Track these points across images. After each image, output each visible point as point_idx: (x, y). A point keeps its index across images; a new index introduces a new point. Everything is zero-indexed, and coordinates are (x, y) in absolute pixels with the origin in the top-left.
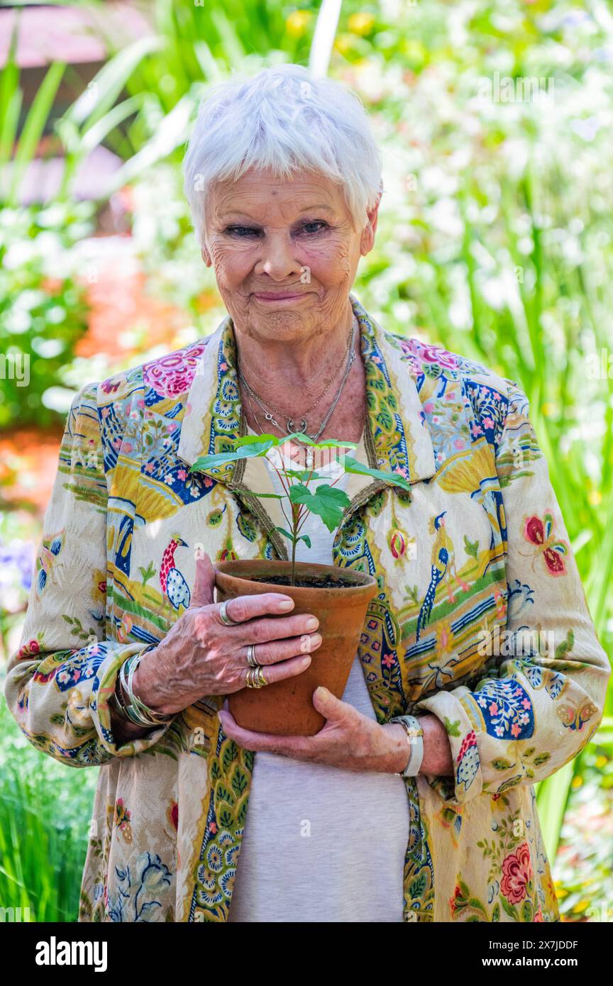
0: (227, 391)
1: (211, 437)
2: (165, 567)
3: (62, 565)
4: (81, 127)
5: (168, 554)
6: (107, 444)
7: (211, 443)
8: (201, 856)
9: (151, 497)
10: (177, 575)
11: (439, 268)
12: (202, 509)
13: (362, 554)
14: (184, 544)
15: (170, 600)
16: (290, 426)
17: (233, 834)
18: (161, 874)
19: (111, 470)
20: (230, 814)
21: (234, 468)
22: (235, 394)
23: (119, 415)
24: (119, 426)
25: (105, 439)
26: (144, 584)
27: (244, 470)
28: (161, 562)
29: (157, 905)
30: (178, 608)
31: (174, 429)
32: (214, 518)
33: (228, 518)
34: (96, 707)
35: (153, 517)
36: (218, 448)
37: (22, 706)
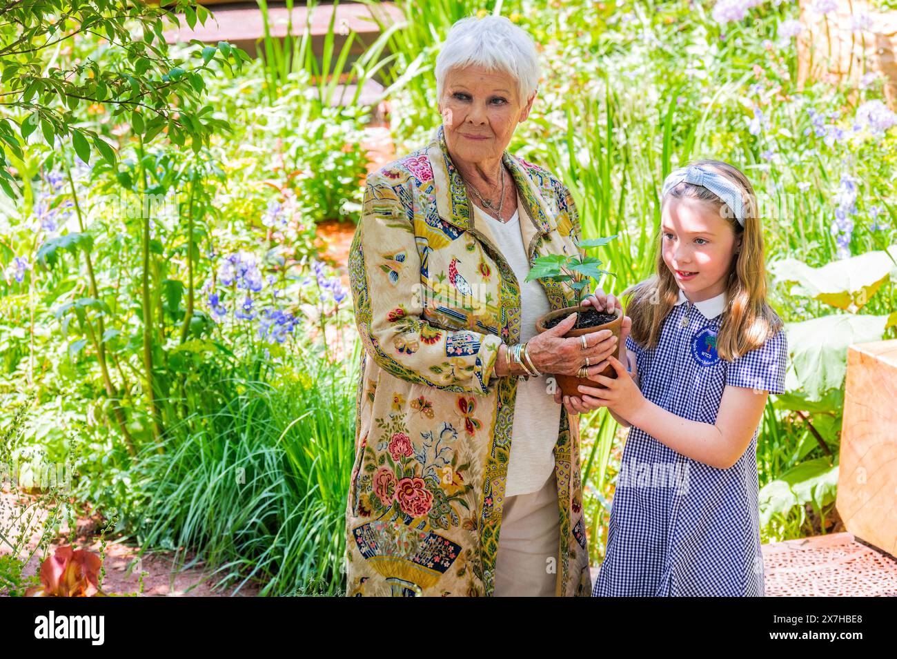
0: (457, 181)
1: (453, 205)
2: (452, 274)
3: (408, 267)
4: (365, 67)
5: (452, 266)
6: (406, 206)
7: (454, 208)
8: (497, 420)
9: (433, 236)
10: (461, 277)
12: (461, 243)
14: (459, 261)
18: (452, 433)
19: (413, 219)
20: (508, 398)
21: (469, 220)
22: (461, 182)
23: (406, 190)
24: (408, 196)
27: (475, 222)
28: (449, 271)
29: (449, 449)
31: (432, 200)
32: (470, 248)
33: (478, 248)
34: (479, 374)
35: (437, 247)
36: (458, 211)
37: (401, 350)
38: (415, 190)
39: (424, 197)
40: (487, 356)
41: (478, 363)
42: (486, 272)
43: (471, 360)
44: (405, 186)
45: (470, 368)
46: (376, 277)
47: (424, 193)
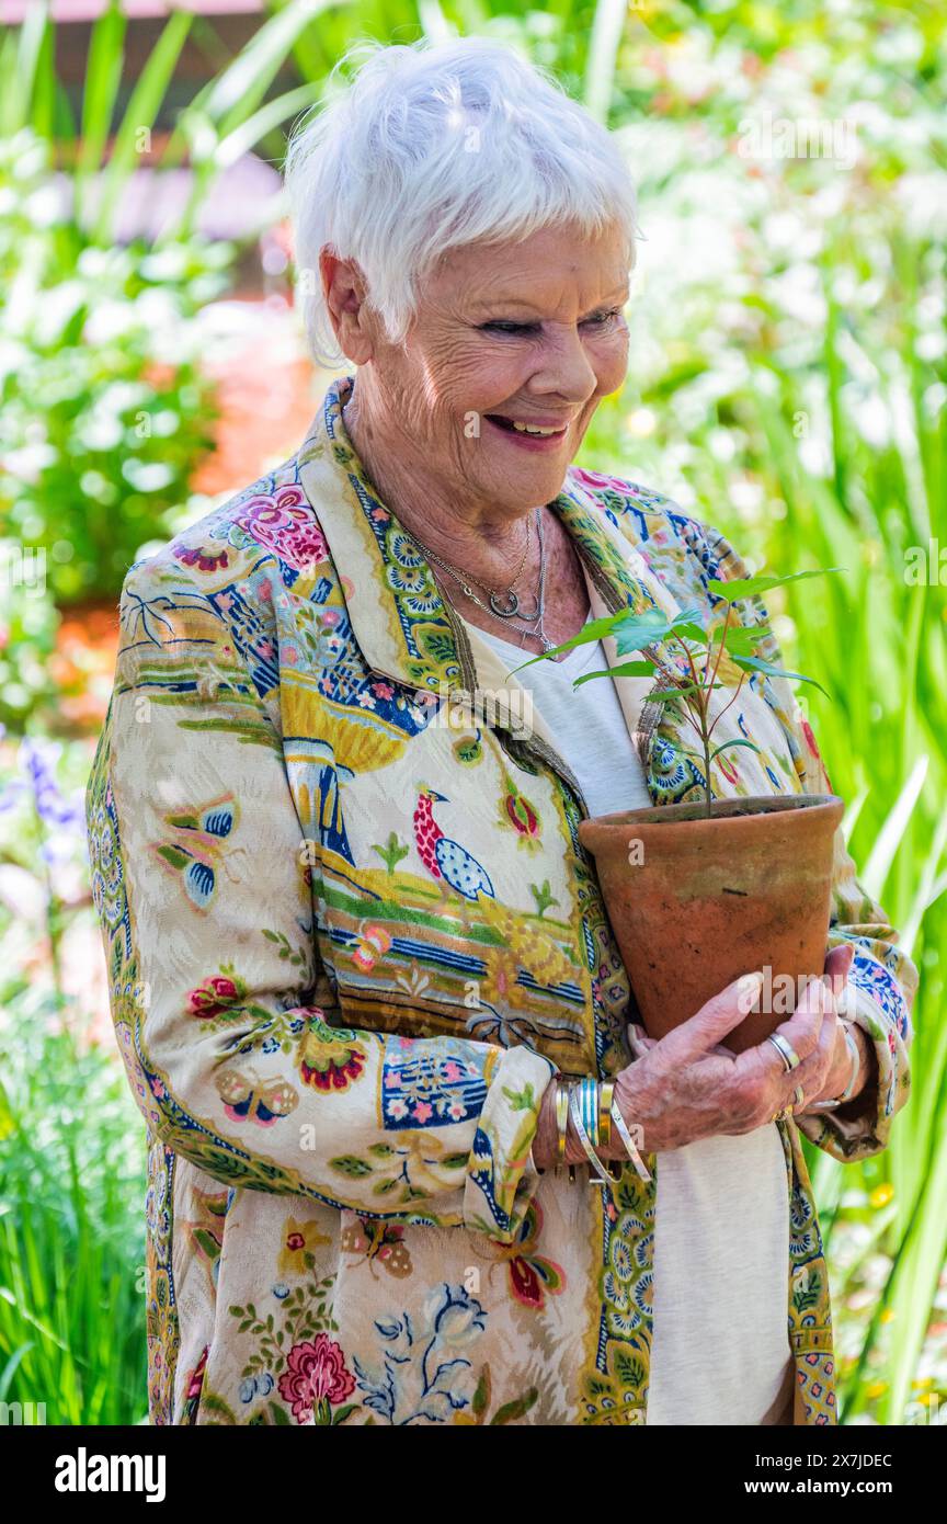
0: (404, 552)
1: (404, 627)
2: (425, 839)
3: (243, 851)
5: (423, 817)
6: (249, 652)
7: (407, 638)
8: (605, 1259)
9: (346, 733)
10: (453, 847)
11: (784, 375)
12: (439, 740)
13: (691, 782)
14: (441, 798)
15: (456, 889)
16: (496, 604)
17: (641, 1217)
18: (469, 1314)
19: (272, 692)
20: (633, 1189)
21: (460, 671)
22: (416, 555)
23: (252, 603)
24: (258, 620)
25: (241, 645)
26: (391, 871)
27: (475, 671)
28: (415, 833)
29: (464, 1364)
30: (476, 899)
31: (336, 621)
32: (467, 751)
33: (491, 748)
34: (485, 1179)
35: (364, 763)
36: (420, 643)
37: (241, 1109)
38: (281, 597)
39: (309, 615)
40: (508, 1126)
41: (482, 1145)
42: (524, 821)
43: (458, 1136)
44: (246, 589)
45: (457, 1159)
46: (151, 884)
47: (307, 604)
